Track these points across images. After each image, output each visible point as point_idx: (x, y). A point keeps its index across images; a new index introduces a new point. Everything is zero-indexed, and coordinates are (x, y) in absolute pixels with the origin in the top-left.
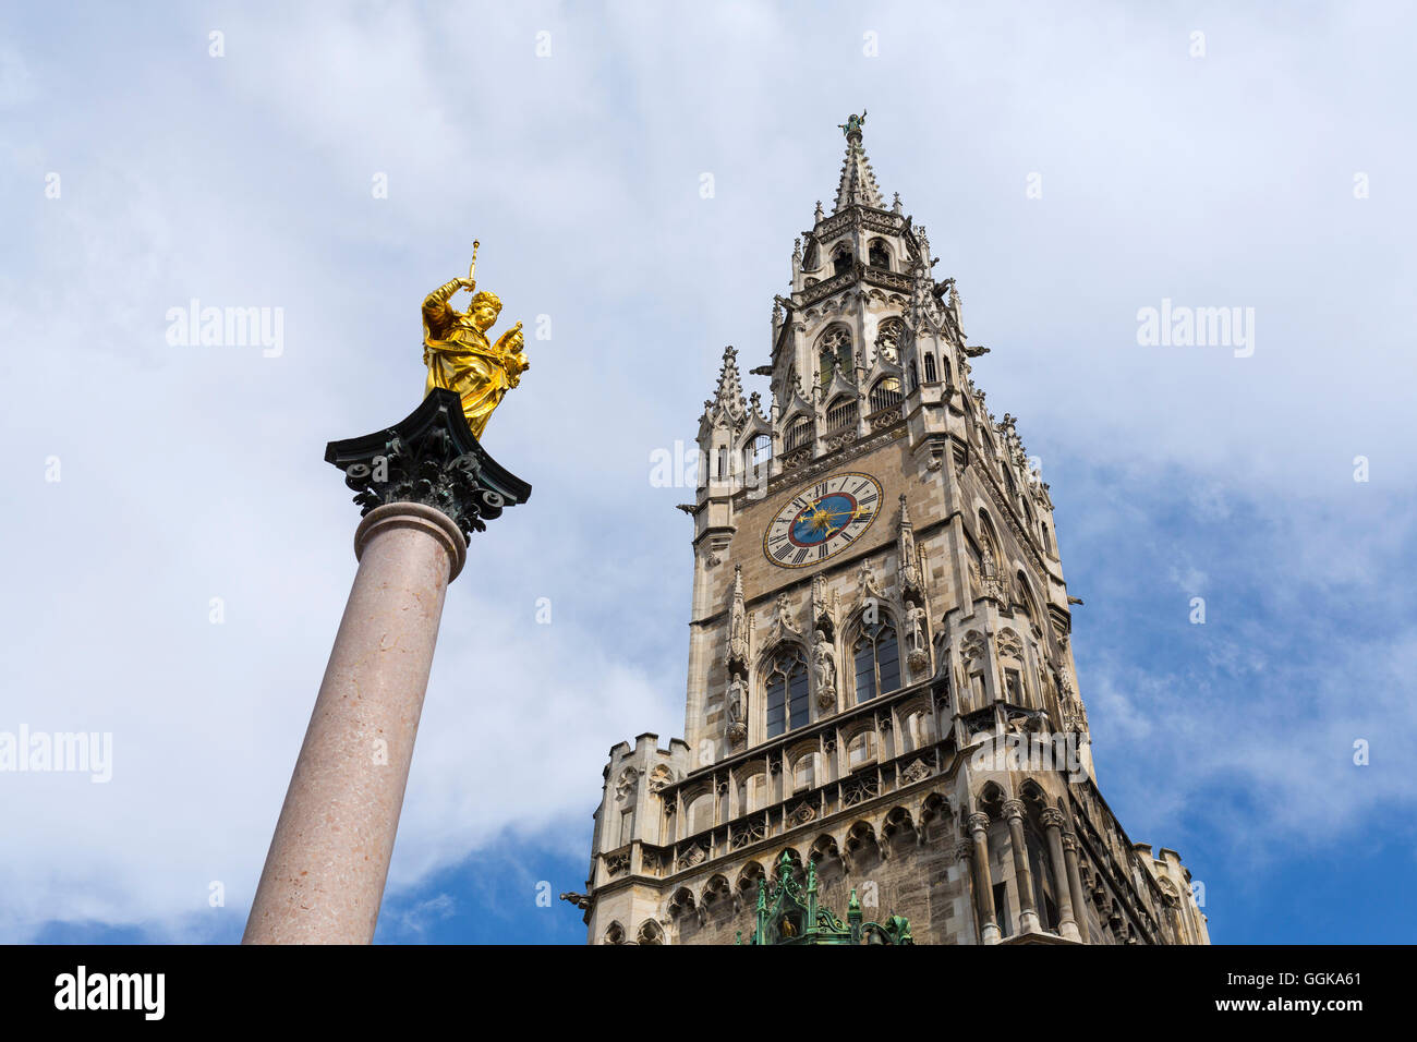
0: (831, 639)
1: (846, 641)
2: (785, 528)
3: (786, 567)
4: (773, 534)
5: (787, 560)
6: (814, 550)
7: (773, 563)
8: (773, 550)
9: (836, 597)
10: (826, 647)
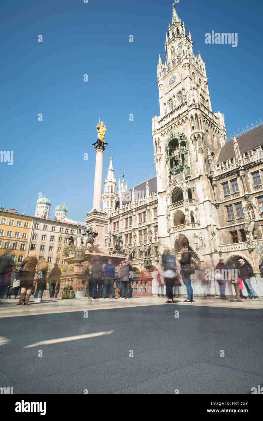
0: (175, 97)
1: (177, 97)
2: (168, 83)
3: (169, 88)
4: (167, 83)
5: (169, 87)
6: (172, 85)
7: (167, 88)
8: (167, 86)
9: (175, 91)
10: (174, 99)
